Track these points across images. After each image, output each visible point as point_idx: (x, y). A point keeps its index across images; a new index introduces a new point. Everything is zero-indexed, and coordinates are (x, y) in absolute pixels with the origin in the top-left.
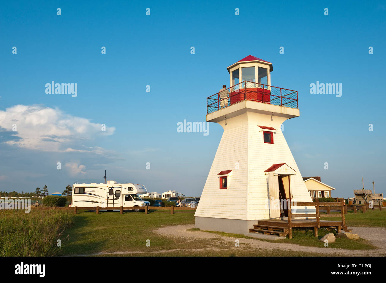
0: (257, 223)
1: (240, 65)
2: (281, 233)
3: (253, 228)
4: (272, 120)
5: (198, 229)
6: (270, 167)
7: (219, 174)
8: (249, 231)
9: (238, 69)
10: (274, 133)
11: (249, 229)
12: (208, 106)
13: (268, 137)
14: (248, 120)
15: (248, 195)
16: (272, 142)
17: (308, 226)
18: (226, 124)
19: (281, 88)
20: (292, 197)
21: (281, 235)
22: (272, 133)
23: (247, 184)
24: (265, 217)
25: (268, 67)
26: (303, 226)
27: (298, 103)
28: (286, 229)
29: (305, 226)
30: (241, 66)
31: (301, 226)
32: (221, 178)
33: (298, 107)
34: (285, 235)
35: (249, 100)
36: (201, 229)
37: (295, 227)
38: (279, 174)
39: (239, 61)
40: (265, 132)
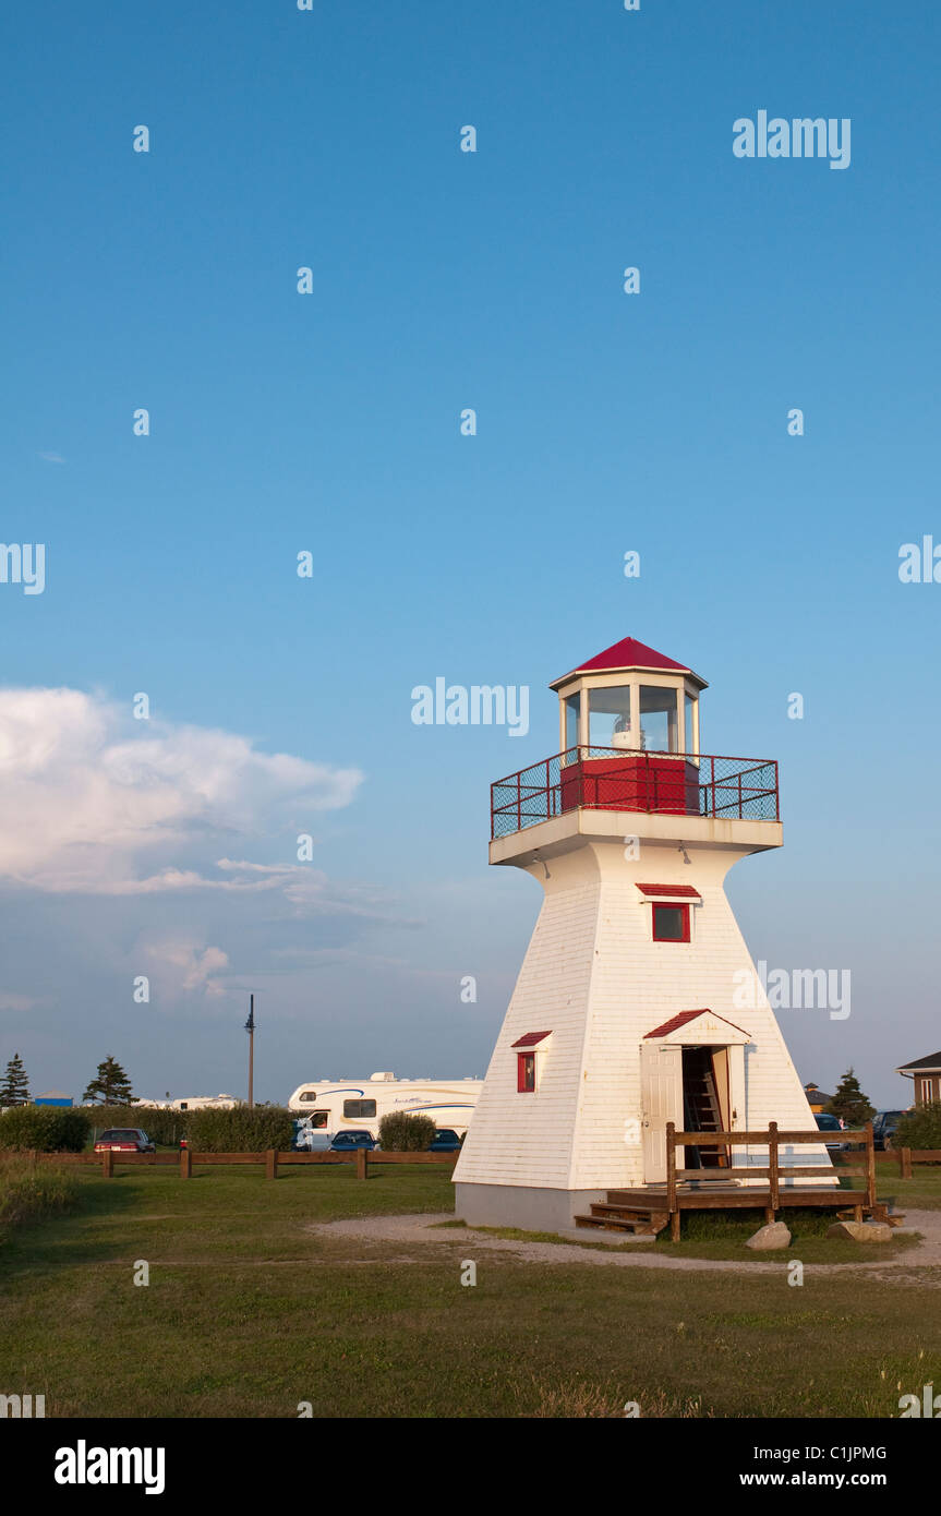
0: (602, 1200)
1: (583, 678)
2: (639, 1225)
3: (587, 1213)
4: (687, 861)
5: (462, 1224)
6: (667, 1020)
7: (517, 1044)
8: (573, 1222)
9: (578, 693)
10: (691, 907)
11: (575, 1217)
12: (494, 812)
13: (671, 921)
14: (598, 869)
15: (579, 1112)
16: (685, 938)
17: (739, 1205)
18: (548, 876)
19: (713, 758)
20: (735, 1116)
21: (638, 1230)
22: (685, 906)
23: (579, 1076)
24: (632, 1182)
25: (678, 683)
26: (718, 1206)
27: (777, 800)
28: (656, 1212)
29: (727, 1206)
30: (588, 683)
31: (712, 1206)
32: (521, 1056)
33: (778, 814)
34: (655, 1231)
35: (592, 808)
36: (469, 1224)
37: (693, 1207)
38: (683, 1046)
39: (580, 668)
40: (656, 905)
